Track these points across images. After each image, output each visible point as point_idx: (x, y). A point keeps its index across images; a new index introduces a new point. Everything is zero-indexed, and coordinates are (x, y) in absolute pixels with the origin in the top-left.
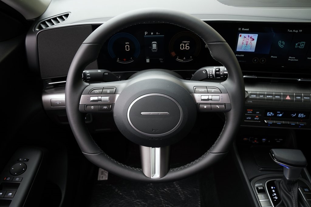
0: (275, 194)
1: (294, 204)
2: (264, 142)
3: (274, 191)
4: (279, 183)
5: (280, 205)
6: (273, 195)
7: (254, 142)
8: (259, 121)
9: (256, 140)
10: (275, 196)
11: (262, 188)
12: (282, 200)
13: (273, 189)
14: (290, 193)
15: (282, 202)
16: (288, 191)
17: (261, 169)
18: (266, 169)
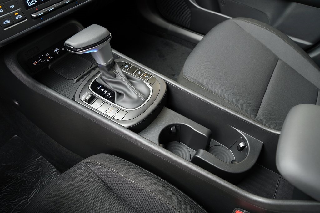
0: (106, 92)
1: (128, 85)
2: (58, 53)
3: (102, 90)
4: (101, 78)
5: (118, 97)
6: (105, 94)
7: (48, 60)
8: (25, 19)
9: (48, 57)
10: (107, 93)
11: (90, 96)
12: (115, 90)
13: (101, 88)
14: (117, 78)
15: (117, 92)
16: (113, 78)
17: (76, 80)
18: (79, 77)
